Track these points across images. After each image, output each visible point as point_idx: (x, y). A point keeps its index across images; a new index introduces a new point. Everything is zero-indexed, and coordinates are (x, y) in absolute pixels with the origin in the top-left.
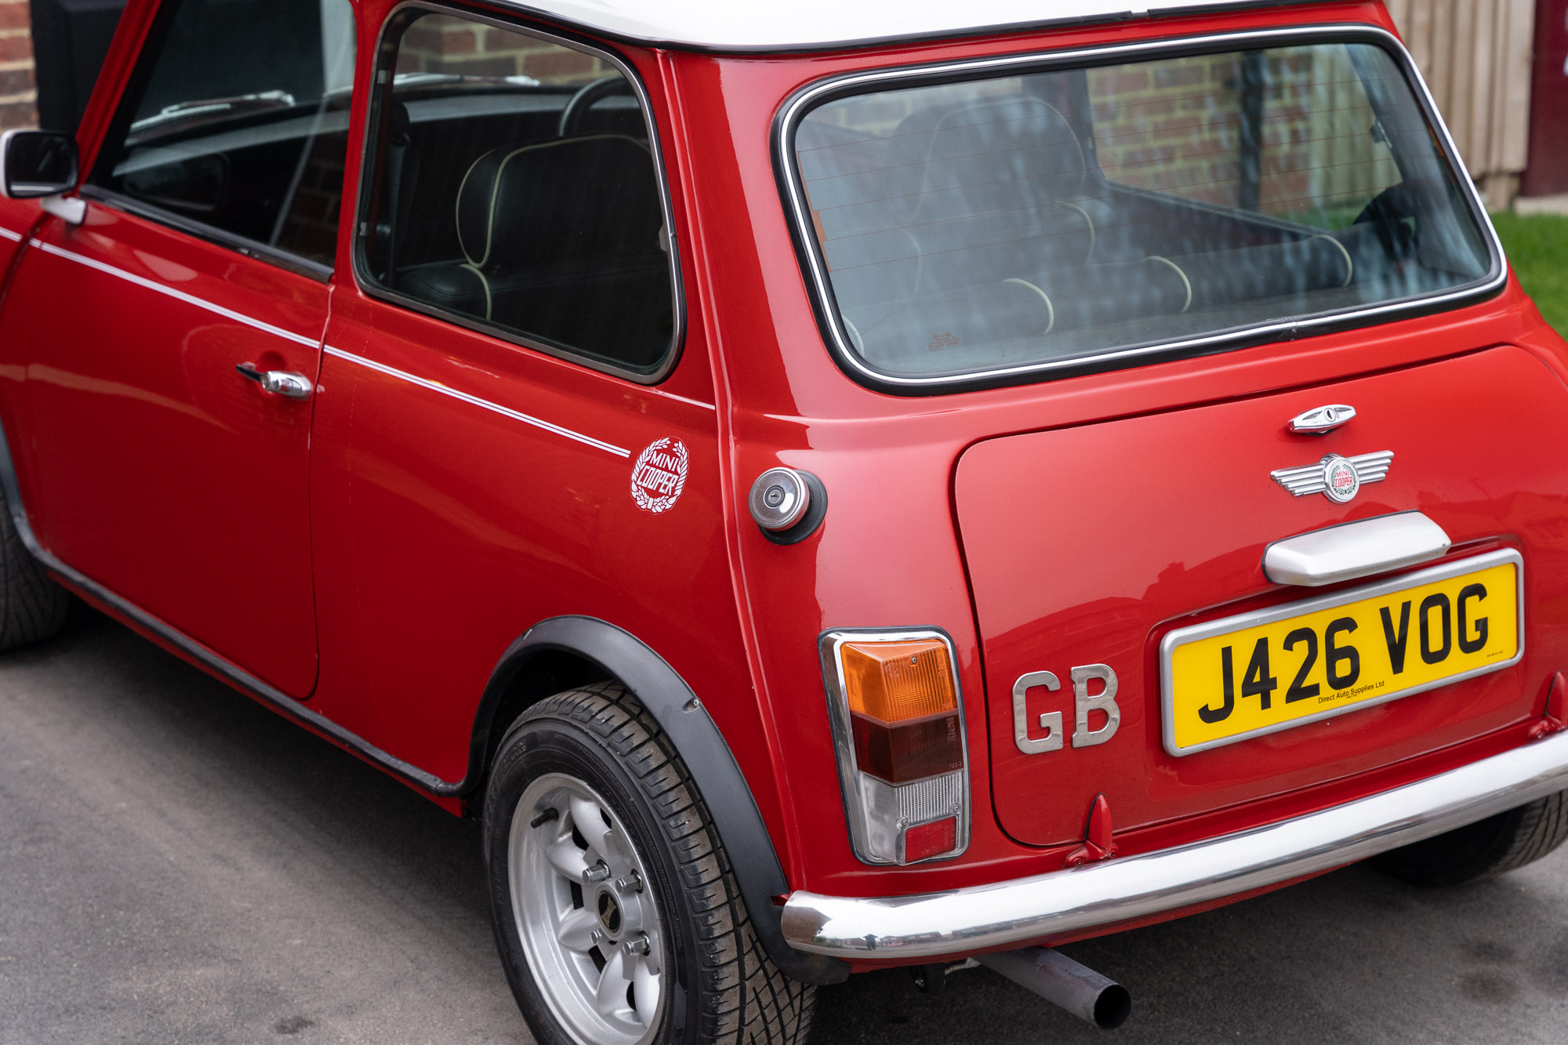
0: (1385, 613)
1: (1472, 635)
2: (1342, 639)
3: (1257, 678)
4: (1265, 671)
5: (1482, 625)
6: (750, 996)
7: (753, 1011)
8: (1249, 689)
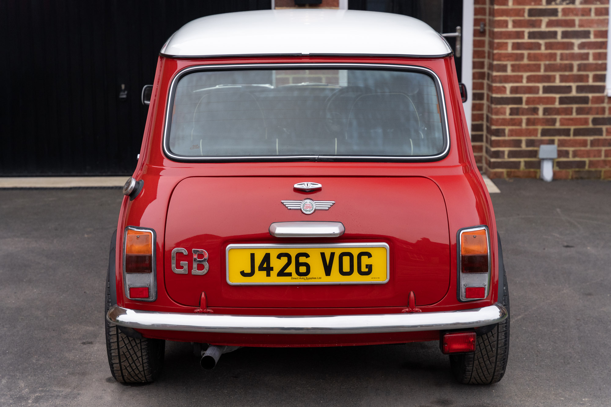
0: (323, 255)
1: (364, 269)
2: (302, 260)
3: (265, 266)
4: (268, 264)
5: (370, 267)
6: (120, 339)
7: (122, 344)
8: (261, 268)
